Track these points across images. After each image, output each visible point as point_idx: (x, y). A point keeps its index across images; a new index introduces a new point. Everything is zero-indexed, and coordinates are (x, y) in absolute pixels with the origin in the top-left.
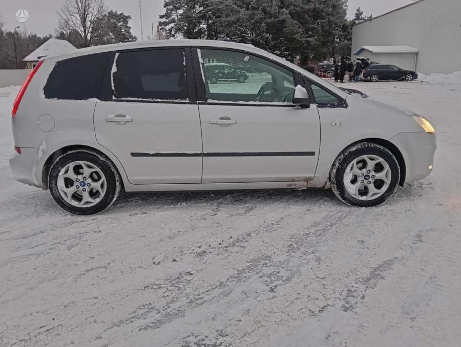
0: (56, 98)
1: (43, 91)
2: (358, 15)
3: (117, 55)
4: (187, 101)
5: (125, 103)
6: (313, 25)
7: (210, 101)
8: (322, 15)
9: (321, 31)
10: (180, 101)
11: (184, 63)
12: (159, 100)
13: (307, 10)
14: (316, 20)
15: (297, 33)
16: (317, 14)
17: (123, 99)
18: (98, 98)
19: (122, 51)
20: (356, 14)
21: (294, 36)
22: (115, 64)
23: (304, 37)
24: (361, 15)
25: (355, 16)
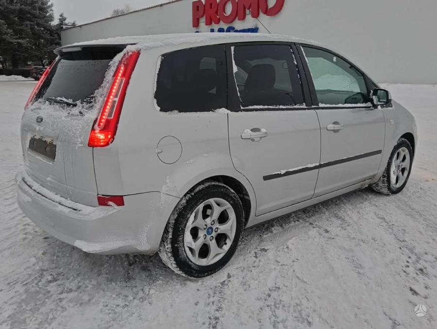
0: (176, 111)
1: (155, 101)
2: (62, 19)
3: (232, 48)
4: (304, 106)
5: (254, 113)
6: (21, 27)
7: (321, 105)
8: (27, 17)
9: (31, 33)
10: (299, 107)
11: (295, 63)
12: (281, 107)
13: (12, 11)
14: (23, 21)
15: (7, 34)
16: (22, 15)
17: (250, 107)
18: (227, 108)
19: (237, 44)
20: (60, 19)
21: (4, 37)
22: (233, 61)
23: (14, 39)
24: (64, 20)
25: (59, 21)
